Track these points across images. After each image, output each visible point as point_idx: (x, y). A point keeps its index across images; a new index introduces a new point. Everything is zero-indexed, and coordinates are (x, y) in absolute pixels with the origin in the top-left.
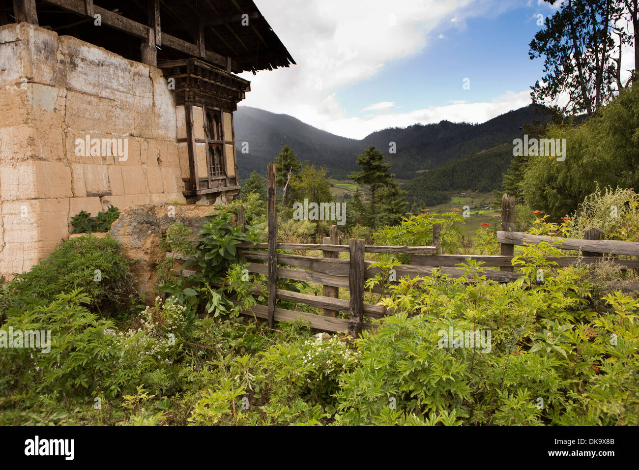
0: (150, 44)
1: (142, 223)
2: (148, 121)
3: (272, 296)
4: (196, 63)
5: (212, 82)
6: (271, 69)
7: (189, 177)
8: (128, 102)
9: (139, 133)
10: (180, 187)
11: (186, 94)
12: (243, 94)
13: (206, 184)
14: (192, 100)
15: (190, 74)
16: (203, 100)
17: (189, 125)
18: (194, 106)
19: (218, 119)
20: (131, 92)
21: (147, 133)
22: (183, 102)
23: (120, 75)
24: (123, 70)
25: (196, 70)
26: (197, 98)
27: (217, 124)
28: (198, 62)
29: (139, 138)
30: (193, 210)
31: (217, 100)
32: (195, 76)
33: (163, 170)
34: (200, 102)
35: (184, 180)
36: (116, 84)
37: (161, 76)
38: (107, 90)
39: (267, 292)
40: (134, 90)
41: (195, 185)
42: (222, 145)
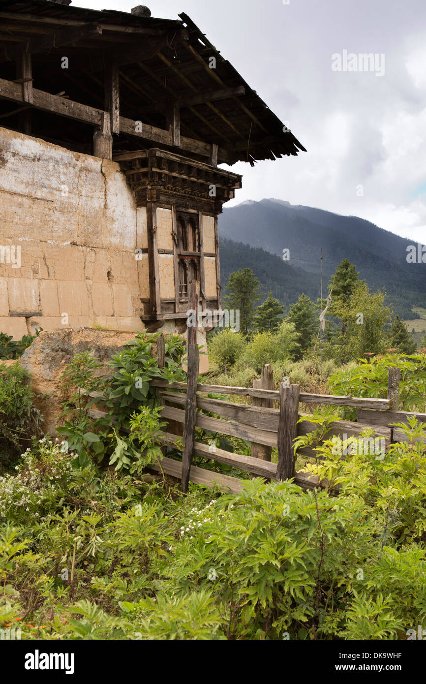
0: (104, 133)
1: (57, 351)
2: (97, 227)
3: (187, 451)
4: (158, 154)
5: (185, 177)
6: (273, 159)
7: (149, 297)
8: (70, 204)
9: (83, 242)
10: (136, 310)
11: (148, 192)
12: (231, 192)
13: (172, 306)
14: (155, 200)
15: (151, 167)
16: (172, 200)
17: (151, 232)
18: (158, 208)
19: (195, 223)
20: (75, 191)
21: (95, 241)
22: (145, 202)
23: (62, 170)
24: (65, 165)
25: (159, 162)
26: (162, 198)
27: (194, 231)
28: (161, 152)
29: (84, 248)
30: (112, 337)
31: (193, 199)
32: (158, 170)
33: (114, 287)
34: (168, 203)
35: (143, 301)
36: (56, 182)
37: (117, 171)
38: (44, 189)
39: (181, 444)
40: (80, 189)
41: (156, 308)
42: (199, 257)
